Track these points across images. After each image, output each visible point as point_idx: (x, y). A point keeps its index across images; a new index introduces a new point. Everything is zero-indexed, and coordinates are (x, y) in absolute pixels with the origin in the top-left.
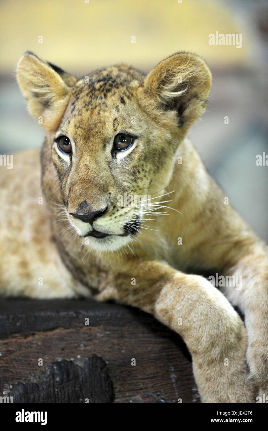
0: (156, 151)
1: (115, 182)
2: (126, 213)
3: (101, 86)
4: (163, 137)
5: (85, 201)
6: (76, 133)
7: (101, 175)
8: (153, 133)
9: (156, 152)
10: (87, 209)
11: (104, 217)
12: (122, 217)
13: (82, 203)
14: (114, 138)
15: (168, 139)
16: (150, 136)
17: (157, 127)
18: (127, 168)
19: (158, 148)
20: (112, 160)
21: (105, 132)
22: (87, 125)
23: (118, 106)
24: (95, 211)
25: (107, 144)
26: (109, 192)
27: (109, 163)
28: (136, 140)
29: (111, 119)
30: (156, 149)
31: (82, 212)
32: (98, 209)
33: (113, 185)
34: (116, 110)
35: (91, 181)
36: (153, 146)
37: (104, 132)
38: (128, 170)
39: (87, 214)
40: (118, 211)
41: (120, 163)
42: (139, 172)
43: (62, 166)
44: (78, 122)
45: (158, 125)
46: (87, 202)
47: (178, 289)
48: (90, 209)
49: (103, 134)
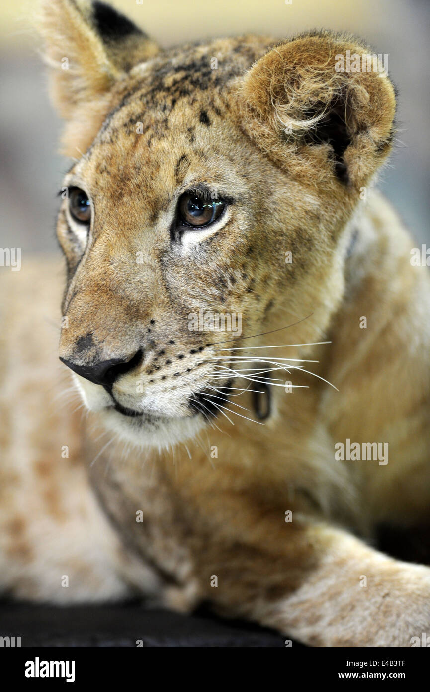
0: (282, 236)
1: (169, 297)
2: (189, 370)
3: (175, 82)
4: (297, 204)
5: (90, 334)
6: (97, 183)
7: (137, 278)
8: (275, 193)
9: (281, 238)
10: (90, 353)
11: (133, 374)
12: (180, 378)
13: (82, 338)
14: (177, 199)
15: (309, 208)
16: (267, 200)
17: (284, 179)
18: (205, 267)
19: (288, 229)
20: (171, 247)
21: (156, 185)
22: (121, 167)
23: (194, 128)
24: (108, 358)
25: (161, 212)
26: (151, 318)
27: (161, 255)
28: (230, 207)
29: (174, 158)
30: (282, 231)
31: (81, 359)
32: (116, 355)
33: (163, 303)
34: (186, 138)
35: (110, 290)
36: (274, 223)
37: (154, 187)
38: (208, 275)
39: (91, 365)
40: (170, 365)
41: (189, 254)
42: (233, 281)
43: (72, 250)
44: (104, 158)
45: (287, 177)
46: (93, 336)
47: (384, 597)
48: (97, 354)
49: (152, 190)
